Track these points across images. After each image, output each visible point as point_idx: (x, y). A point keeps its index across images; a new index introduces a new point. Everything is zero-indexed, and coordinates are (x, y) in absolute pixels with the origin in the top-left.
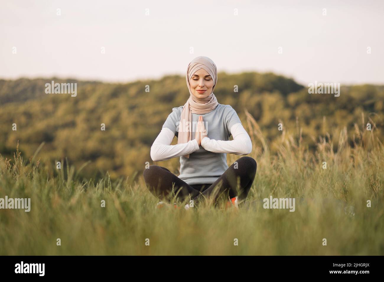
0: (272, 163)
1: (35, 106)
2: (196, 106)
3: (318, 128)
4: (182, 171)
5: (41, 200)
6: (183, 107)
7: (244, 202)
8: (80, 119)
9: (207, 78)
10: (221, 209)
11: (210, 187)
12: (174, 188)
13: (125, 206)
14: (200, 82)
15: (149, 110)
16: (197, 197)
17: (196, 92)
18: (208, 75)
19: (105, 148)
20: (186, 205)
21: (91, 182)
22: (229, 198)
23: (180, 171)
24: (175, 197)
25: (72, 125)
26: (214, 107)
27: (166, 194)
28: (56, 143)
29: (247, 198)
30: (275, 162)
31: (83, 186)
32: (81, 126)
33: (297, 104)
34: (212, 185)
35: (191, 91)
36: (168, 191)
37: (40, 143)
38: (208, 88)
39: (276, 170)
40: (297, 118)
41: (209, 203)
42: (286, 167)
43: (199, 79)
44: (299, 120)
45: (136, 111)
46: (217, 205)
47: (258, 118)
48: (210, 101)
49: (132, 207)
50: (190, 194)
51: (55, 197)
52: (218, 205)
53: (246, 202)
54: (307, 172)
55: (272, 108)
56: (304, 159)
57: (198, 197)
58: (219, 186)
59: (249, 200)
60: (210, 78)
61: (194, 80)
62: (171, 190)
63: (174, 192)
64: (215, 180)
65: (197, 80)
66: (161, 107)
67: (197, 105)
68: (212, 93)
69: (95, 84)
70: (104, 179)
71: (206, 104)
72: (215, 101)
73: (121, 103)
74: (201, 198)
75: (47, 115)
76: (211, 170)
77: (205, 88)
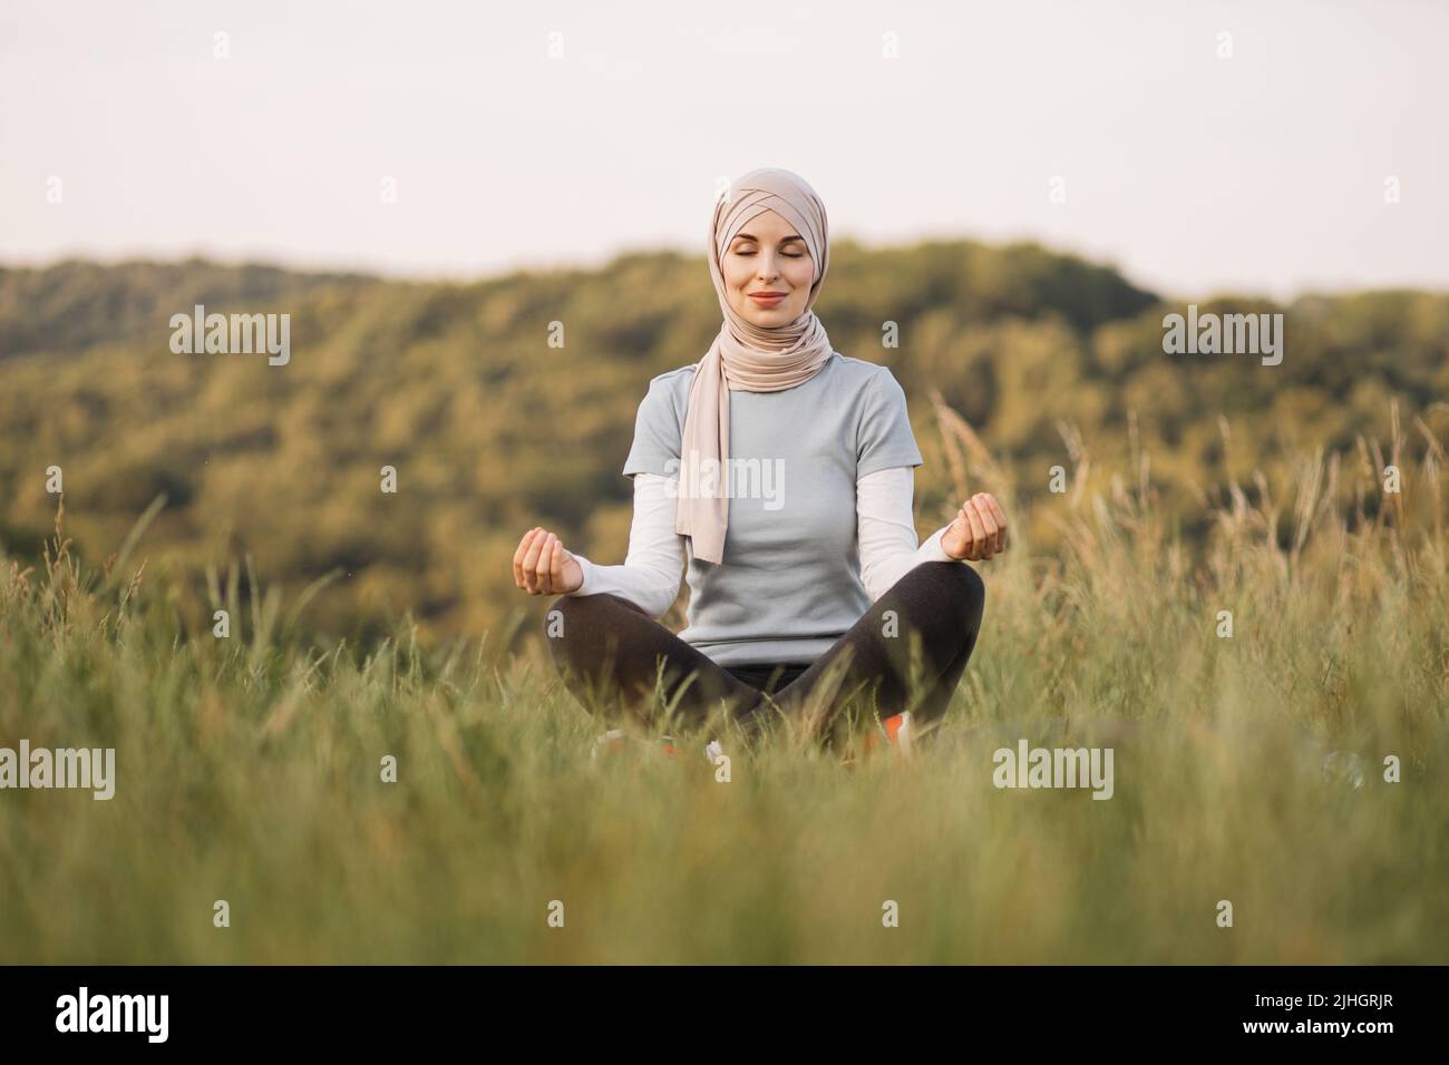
0: (1038, 586)
1: (120, 370)
2: (744, 360)
3: (1213, 456)
4: (696, 615)
5: (152, 718)
6: (698, 366)
7: (935, 730)
8: (294, 420)
9: (789, 247)
10: (846, 759)
11: (804, 675)
12: (663, 678)
13: (476, 742)
14: (764, 264)
15: (562, 386)
16: (753, 712)
17: (748, 301)
18: (793, 234)
19: (391, 532)
20: (709, 743)
21: (342, 651)
22: (877, 718)
23: (688, 612)
24: (669, 711)
25: (263, 441)
26: (817, 363)
27: (635, 699)
28: (202, 511)
29: (945, 718)
30: (1050, 581)
31: (312, 669)
32: (299, 444)
33: (1132, 365)
34: (808, 670)
35: (729, 301)
36: (641, 687)
37: (139, 508)
38: (793, 286)
39: (1055, 616)
40: (1132, 415)
41: (798, 735)
42: (1092, 602)
43: (760, 252)
44: (1139, 424)
45: (511, 388)
46: (830, 743)
47: (979, 419)
48: (800, 342)
49: (502, 744)
50: (723, 702)
51: (208, 704)
52: (832, 745)
53: (940, 733)
54: (1175, 621)
55: (1037, 380)
56: (1162, 571)
57: (758, 715)
58: (839, 667)
59: (951, 725)
60: (801, 248)
61: (741, 254)
62: (651, 685)
63: (663, 691)
64: (824, 647)
65: (749, 254)
66: (607, 374)
67: (752, 359)
68: (810, 312)
69: (353, 285)
70: (392, 642)
71: (785, 350)
72: (821, 341)
73: (453, 356)
74: (766, 716)
75: (166, 402)
76: (804, 613)
77: (782, 287)
